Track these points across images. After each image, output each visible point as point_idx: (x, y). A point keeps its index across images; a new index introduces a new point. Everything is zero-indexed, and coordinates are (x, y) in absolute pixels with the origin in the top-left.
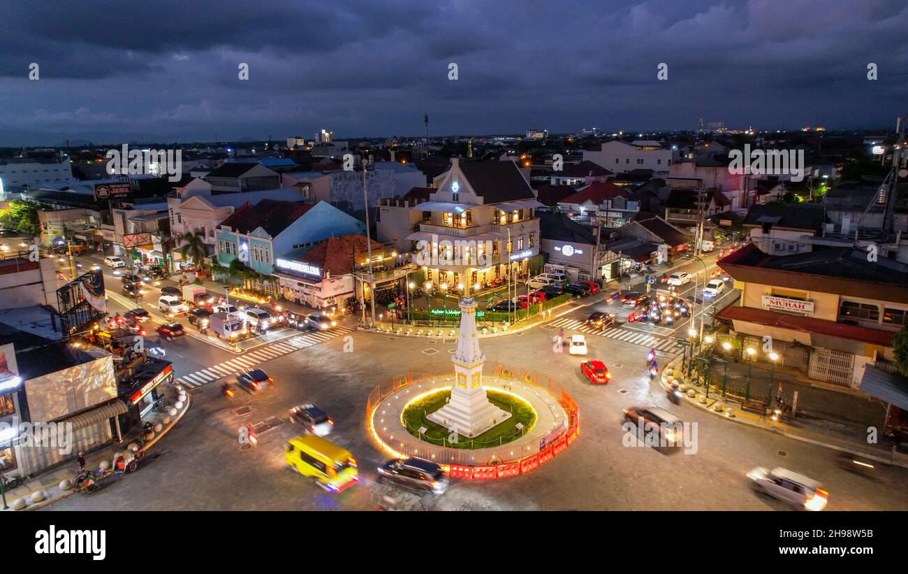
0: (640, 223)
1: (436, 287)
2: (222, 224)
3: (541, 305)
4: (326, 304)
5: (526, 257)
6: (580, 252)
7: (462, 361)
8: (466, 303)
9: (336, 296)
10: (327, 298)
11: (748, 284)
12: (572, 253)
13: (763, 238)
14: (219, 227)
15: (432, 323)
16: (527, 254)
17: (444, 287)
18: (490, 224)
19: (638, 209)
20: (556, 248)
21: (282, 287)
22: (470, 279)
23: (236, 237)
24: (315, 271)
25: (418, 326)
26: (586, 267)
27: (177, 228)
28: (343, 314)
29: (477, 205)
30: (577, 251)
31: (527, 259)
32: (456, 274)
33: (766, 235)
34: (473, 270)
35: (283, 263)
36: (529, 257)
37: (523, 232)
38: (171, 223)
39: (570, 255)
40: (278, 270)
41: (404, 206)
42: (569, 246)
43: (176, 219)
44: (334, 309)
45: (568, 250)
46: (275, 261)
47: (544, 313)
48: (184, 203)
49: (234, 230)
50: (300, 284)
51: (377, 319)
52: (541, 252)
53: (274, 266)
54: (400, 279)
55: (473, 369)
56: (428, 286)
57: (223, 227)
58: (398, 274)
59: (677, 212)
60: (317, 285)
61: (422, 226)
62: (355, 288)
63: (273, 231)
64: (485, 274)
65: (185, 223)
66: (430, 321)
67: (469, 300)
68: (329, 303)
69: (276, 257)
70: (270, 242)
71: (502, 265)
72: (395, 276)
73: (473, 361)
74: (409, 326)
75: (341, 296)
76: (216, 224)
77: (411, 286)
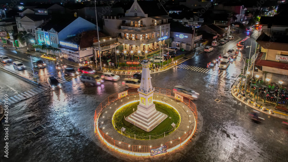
0: (208, 26)
1: (129, 52)
2: (38, 27)
3: (173, 59)
4: (81, 60)
5: (164, 39)
6: (187, 37)
7: (143, 92)
8: (145, 62)
9: (85, 57)
10: (81, 58)
11: (269, 50)
12: (183, 37)
13: (268, 30)
14: (36, 29)
15: (127, 68)
16: (165, 38)
17: (132, 52)
18: (151, 25)
19: (203, 21)
20: (177, 35)
21: (63, 53)
22: (142, 48)
23: (43, 32)
24: (75, 46)
25: (121, 69)
26: (189, 43)
27: (20, 29)
28: (88, 64)
29: (145, 17)
30: (185, 36)
31: (165, 40)
32: (136, 46)
33: (269, 29)
34: (144, 44)
35: (62, 43)
36: (166, 39)
37: (164, 29)
38: (18, 27)
39: (182, 38)
40: (60, 46)
41: (114, 19)
42: (182, 34)
43: (19, 25)
44: (84, 62)
45: (181, 36)
46: (59, 42)
47: (174, 62)
48: (22, 19)
49: (42, 30)
50: (70, 52)
51: (103, 66)
52: (170, 37)
53: (59, 44)
54: (113, 49)
55: (148, 96)
56: (125, 52)
57: (38, 29)
58: (112, 47)
59: (218, 22)
60: (77, 52)
61: (122, 27)
62: (93, 53)
63: (58, 30)
64: (148, 46)
65: (23, 27)
66: (126, 67)
67: (146, 61)
68: (82, 60)
69: (59, 41)
70: (57, 34)
71: (155, 42)
72: (111, 47)
73: (149, 92)
74: (117, 69)
75: (88, 57)
76: (36, 27)
77: (118, 52)
